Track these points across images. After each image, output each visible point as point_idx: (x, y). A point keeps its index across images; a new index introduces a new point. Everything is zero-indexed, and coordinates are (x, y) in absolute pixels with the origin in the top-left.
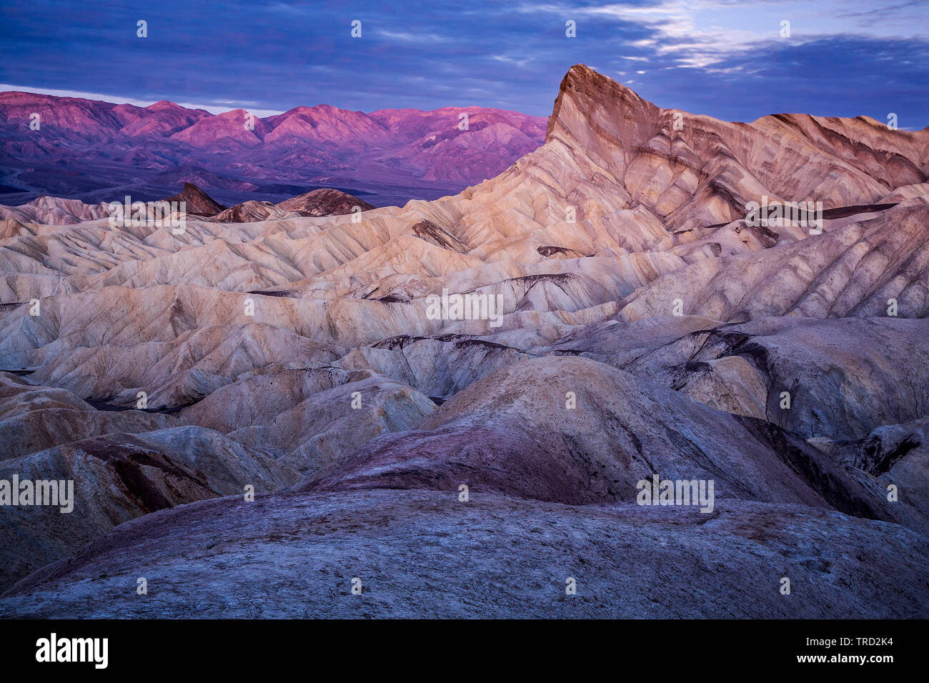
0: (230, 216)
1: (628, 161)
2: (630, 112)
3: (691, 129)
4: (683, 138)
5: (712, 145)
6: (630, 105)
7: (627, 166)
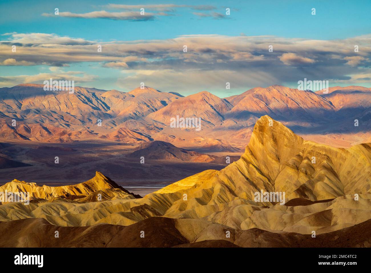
0: (90, 198)
1: (281, 170)
2: (287, 142)
4: (309, 157)
5: (323, 161)
6: (287, 139)
7: (279, 173)
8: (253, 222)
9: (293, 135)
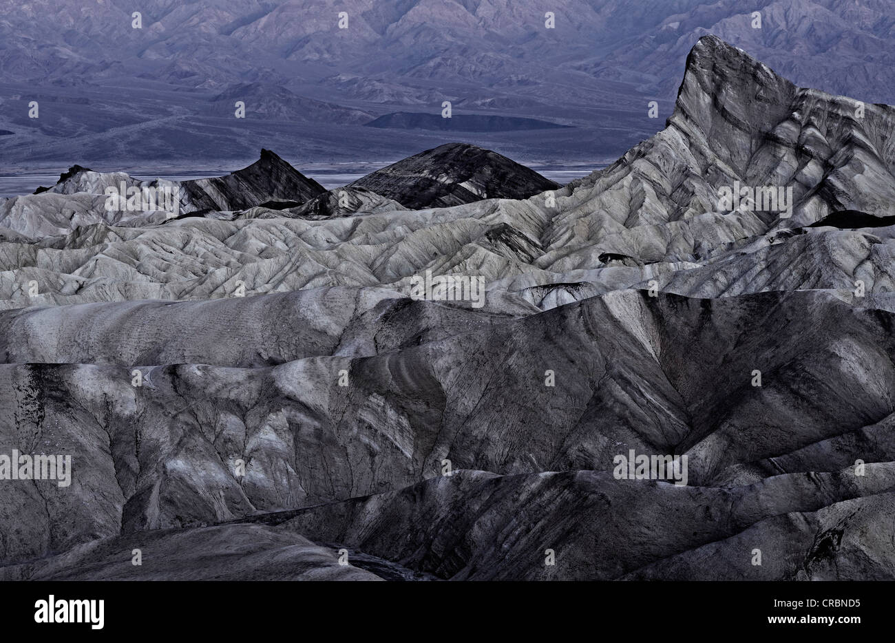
1: (754, 149)
2: (762, 91)
3: (826, 112)
4: (816, 123)
5: (845, 131)
6: (762, 84)
7: (752, 155)
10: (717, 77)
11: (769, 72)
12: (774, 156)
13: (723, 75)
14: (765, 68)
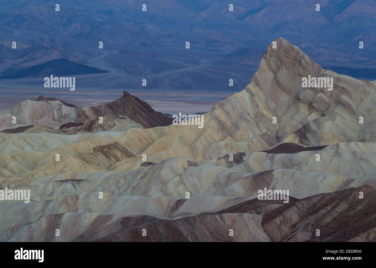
1: (290, 104)
2: (302, 71)
5: (340, 95)
6: (303, 67)
7: (288, 108)
8: (182, 181)
9: (309, 63)
10: (279, 62)
11: (308, 60)
12: (298, 109)
13: (282, 62)
14: (306, 58)
